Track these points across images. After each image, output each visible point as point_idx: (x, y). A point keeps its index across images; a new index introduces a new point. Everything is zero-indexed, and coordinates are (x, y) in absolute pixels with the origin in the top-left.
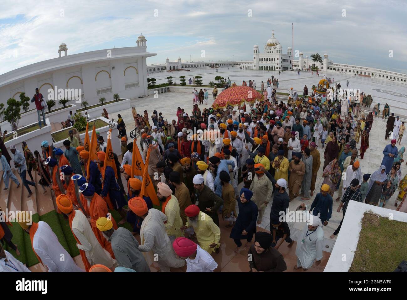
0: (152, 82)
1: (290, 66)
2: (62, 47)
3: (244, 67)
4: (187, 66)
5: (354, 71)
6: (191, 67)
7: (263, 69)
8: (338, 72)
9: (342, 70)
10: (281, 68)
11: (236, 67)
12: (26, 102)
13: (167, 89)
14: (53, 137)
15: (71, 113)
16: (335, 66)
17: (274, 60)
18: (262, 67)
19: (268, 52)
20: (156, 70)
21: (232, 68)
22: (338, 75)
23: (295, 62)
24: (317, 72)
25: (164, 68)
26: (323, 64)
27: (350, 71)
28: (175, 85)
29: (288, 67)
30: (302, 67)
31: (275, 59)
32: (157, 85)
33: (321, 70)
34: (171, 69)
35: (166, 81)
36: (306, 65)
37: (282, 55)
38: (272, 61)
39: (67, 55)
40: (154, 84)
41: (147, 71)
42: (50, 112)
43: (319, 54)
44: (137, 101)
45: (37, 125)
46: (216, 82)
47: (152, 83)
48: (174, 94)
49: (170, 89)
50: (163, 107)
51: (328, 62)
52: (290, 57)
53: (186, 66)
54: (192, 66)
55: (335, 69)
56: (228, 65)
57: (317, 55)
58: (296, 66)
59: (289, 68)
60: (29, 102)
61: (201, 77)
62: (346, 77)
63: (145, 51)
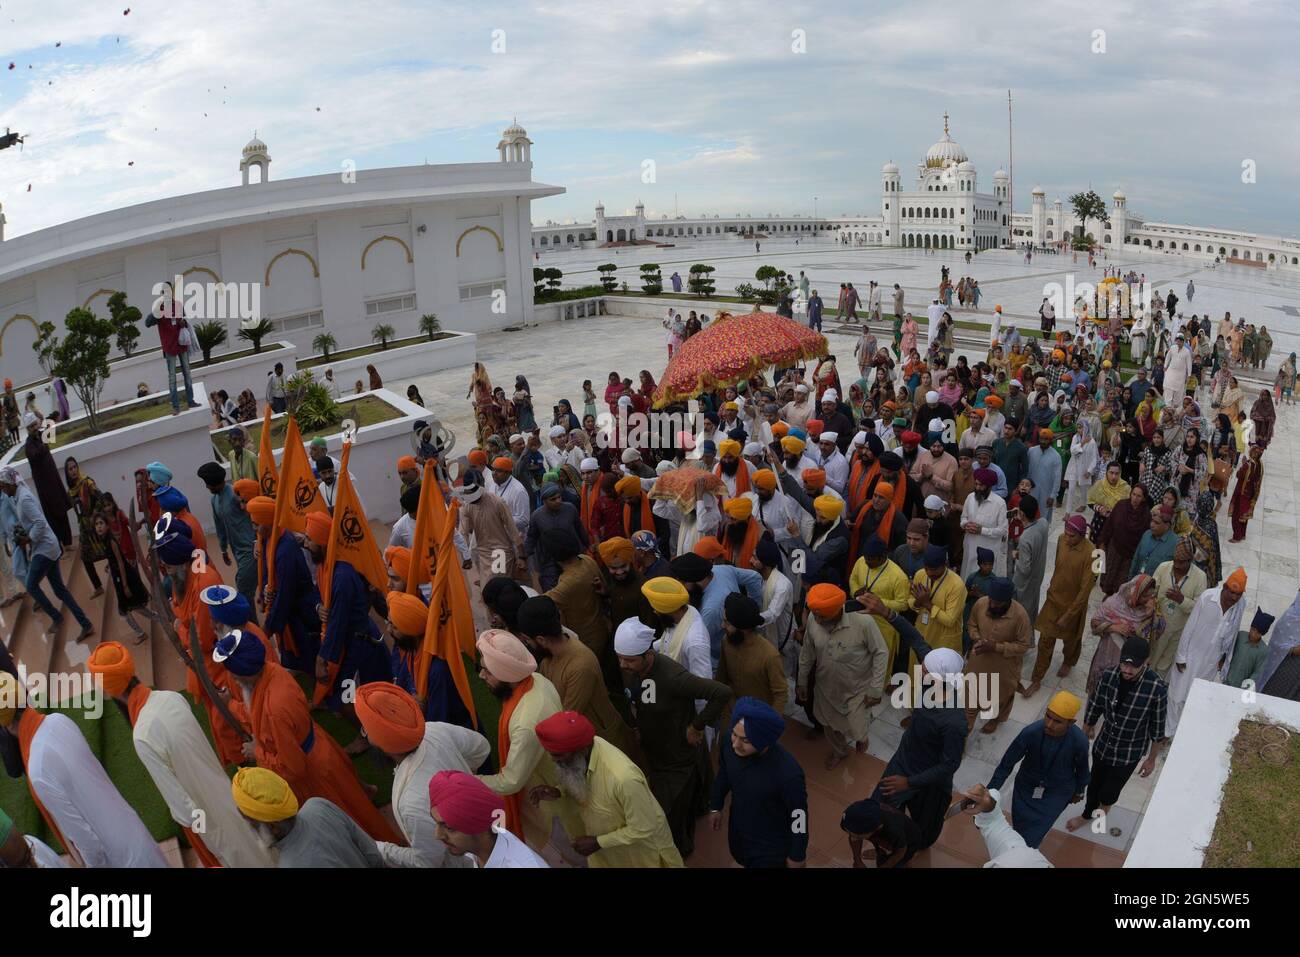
0: (549, 280)
1: (1004, 233)
2: (254, 153)
3: (853, 237)
4: (666, 232)
5: (1210, 249)
6: (676, 233)
7: (915, 245)
8: (1159, 253)
9: (1173, 245)
10: (973, 240)
11: (827, 236)
12: (127, 324)
13: (598, 305)
14: (217, 444)
15: (279, 368)
16: (1151, 232)
17: (948, 215)
18: (911, 236)
19: (930, 188)
20: (563, 239)
21: (812, 239)
22: (1160, 262)
23: (1018, 219)
24: (1092, 253)
25: (587, 236)
26: (1109, 226)
27: (1198, 248)
28: (625, 292)
29: (996, 237)
30: (1041, 236)
31: (952, 210)
32: (566, 292)
33: (1105, 245)
34: (610, 238)
35: (595, 280)
36: (1054, 229)
37: (977, 197)
38: (944, 216)
39: (270, 180)
40: (556, 287)
41: (533, 244)
42: (208, 361)
43: (1098, 194)
44: (498, 342)
45: (164, 402)
46: (760, 285)
47: (548, 283)
48: (622, 322)
49: (608, 306)
50: (583, 365)
51: (1126, 220)
52: (1004, 204)
53: (660, 230)
54: (681, 232)
55: (1148, 243)
56: (799, 228)
57: (1092, 195)
58: (1021, 233)
59: (1000, 241)
60: (140, 325)
61: (712, 269)
62: (1186, 266)
63: (528, 178)
